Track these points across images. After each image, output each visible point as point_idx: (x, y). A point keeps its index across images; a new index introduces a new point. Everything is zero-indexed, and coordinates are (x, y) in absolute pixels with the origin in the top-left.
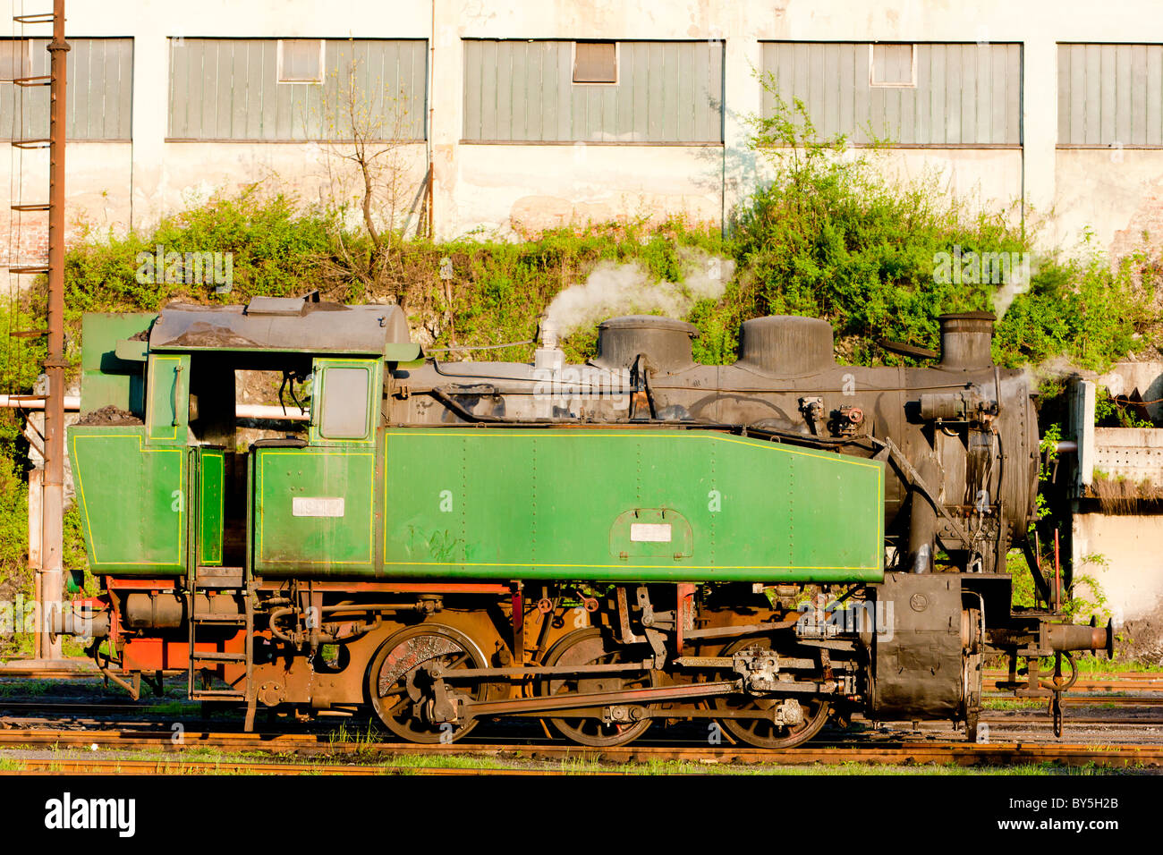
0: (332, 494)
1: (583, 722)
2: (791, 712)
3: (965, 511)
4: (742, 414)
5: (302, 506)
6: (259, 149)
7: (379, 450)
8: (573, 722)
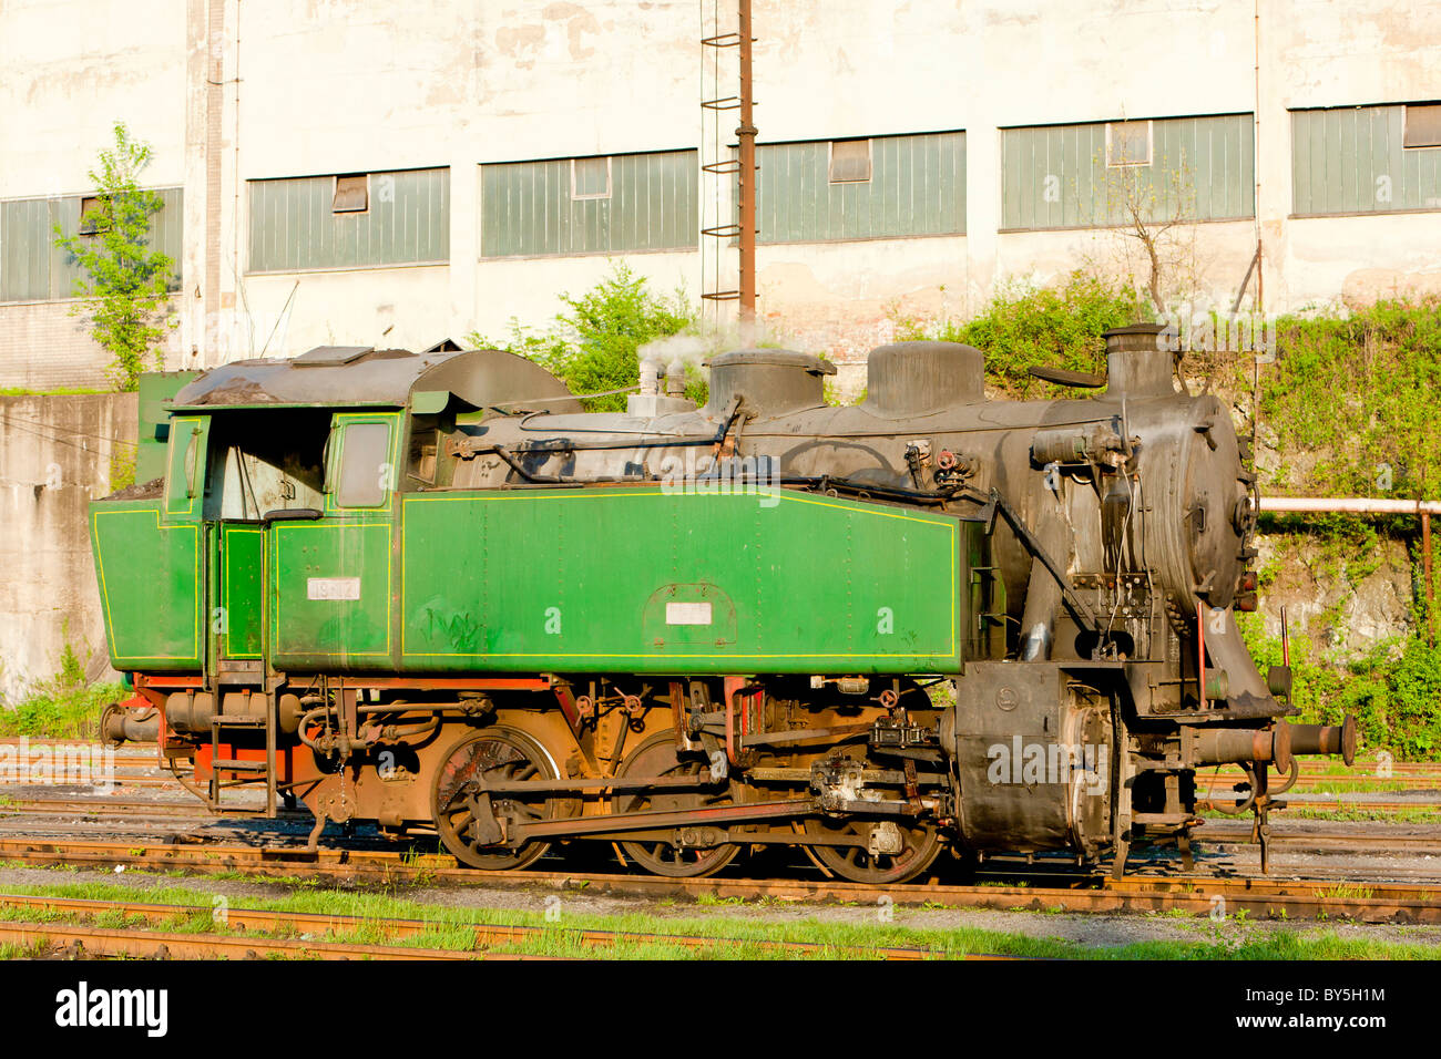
0: (349, 572)
1: (659, 846)
2: (884, 838)
3: (1107, 580)
4: (837, 464)
5: (320, 588)
8: (649, 847)
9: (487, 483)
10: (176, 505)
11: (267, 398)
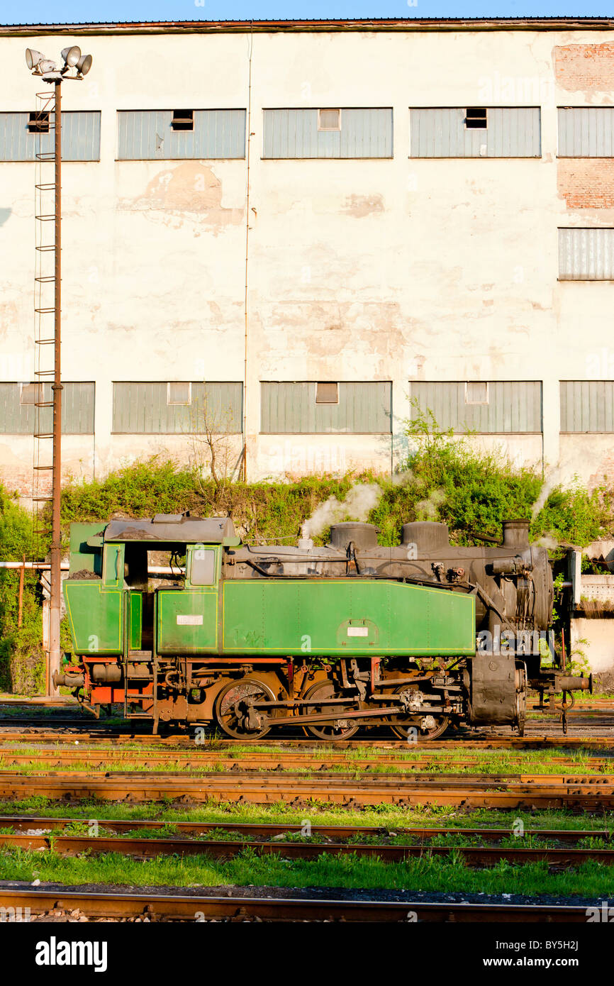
0: (196, 613)
1: (324, 728)
2: (429, 722)
3: (516, 619)
4: (403, 572)
5: (182, 620)
6: (158, 437)
7: (220, 591)
8: (319, 728)
9: (243, 575)
10: (109, 582)
11: (153, 537)
